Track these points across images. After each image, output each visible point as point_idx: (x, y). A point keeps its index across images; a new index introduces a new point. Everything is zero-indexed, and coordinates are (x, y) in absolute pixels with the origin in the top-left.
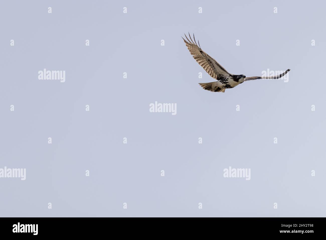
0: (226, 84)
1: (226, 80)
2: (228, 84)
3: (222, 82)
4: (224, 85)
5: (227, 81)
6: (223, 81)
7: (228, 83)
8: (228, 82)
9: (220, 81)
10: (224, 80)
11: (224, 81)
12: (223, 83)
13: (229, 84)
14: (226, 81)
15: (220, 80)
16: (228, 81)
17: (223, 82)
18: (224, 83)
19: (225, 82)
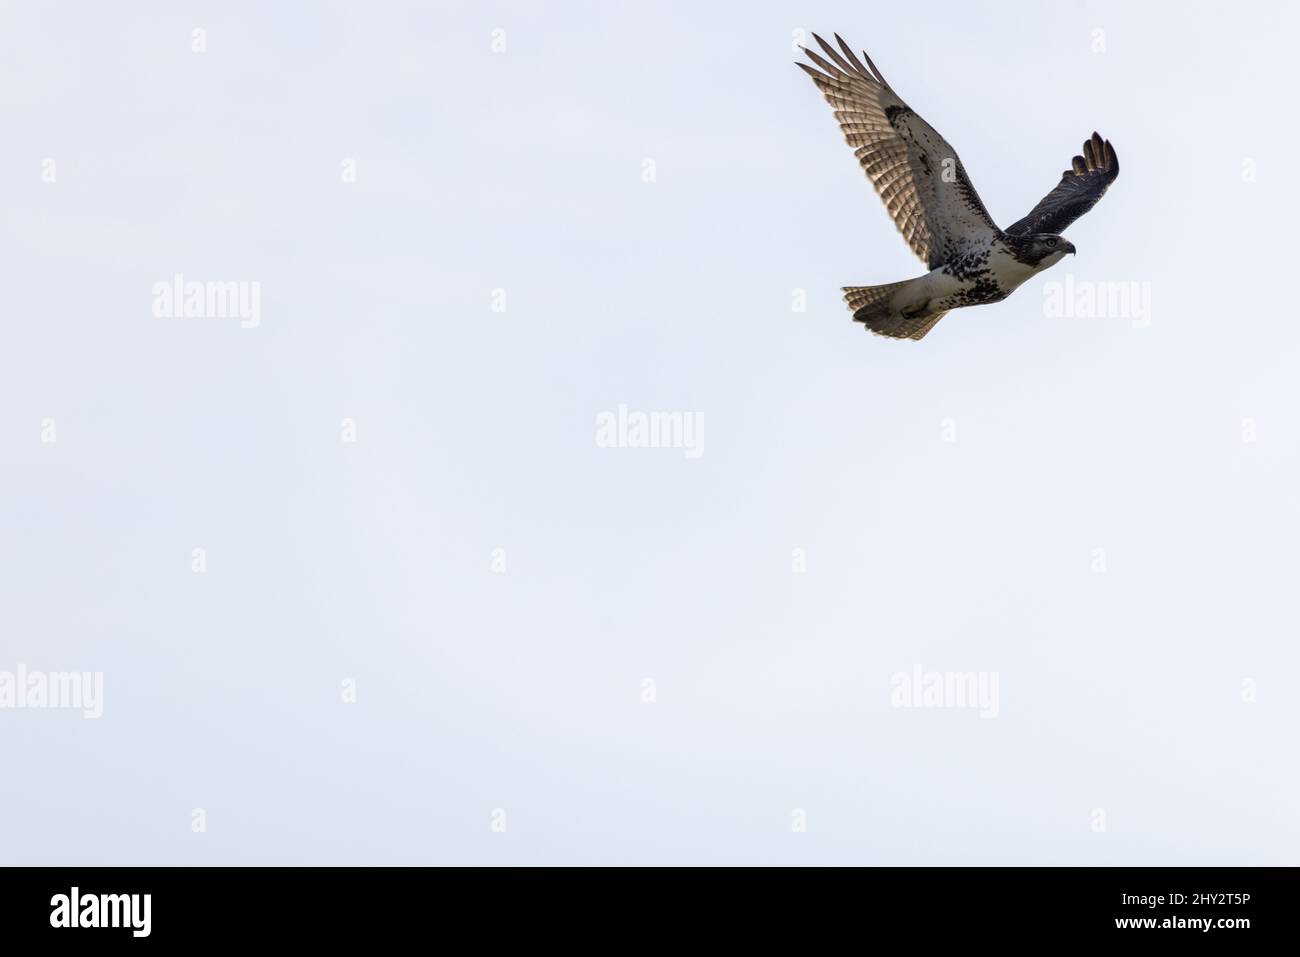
0: (978, 282)
1: (979, 261)
2: (987, 280)
3: (956, 274)
4: (969, 285)
5: (982, 267)
6: (963, 270)
7: (985, 276)
8: (988, 271)
9: (945, 271)
10: (969, 264)
11: (966, 268)
12: (961, 280)
13: (992, 278)
14: (976, 266)
15: (941, 269)
16: (985, 262)
17: (961, 274)
18: (967, 276)
19: (974, 270)
